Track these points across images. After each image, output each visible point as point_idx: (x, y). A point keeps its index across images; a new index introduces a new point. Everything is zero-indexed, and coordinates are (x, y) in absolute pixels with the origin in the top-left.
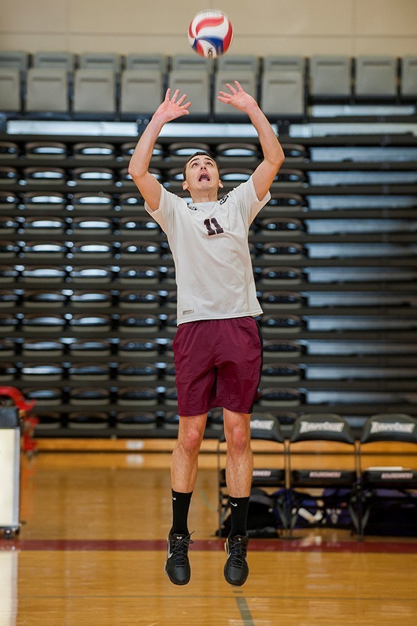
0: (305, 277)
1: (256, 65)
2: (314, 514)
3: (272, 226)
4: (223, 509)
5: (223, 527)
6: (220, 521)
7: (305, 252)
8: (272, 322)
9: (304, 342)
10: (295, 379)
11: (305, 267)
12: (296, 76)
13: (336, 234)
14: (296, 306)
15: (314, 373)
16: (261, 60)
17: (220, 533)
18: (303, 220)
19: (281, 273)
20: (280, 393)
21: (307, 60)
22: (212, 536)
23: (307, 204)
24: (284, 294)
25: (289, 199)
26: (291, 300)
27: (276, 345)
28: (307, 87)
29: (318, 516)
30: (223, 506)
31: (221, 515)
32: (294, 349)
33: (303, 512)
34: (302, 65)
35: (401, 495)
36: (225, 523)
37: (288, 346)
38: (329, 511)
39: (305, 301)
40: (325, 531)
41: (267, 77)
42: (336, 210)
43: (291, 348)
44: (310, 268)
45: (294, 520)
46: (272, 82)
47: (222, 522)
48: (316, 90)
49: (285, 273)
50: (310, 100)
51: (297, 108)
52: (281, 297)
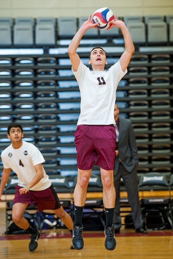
0: (58, 118)
1: (33, 22)
2: (52, 222)
3: (43, 95)
4: (8, 221)
5: (8, 230)
6: (7, 227)
7: (58, 107)
8: (44, 139)
9: (59, 148)
10: (55, 165)
11: (59, 113)
12: (51, 26)
13: (72, 98)
14: (54, 132)
15: (64, 162)
16: (35, 20)
17: (7, 233)
18: (56, 93)
19: (47, 117)
20: (48, 172)
21: (56, 20)
22: (3, 234)
23: (58, 85)
24: (49, 126)
25: (50, 83)
26: (52, 129)
27: (46, 150)
28: (56, 32)
29: (55, 223)
30: (8, 220)
31: (7, 224)
32: (54, 152)
33: (47, 221)
34: (54, 21)
35: (92, 211)
36: (9, 228)
37: (51, 150)
38: (60, 221)
39: (58, 129)
40: (58, 230)
41: (38, 27)
42: (71, 87)
43: (53, 151)
44: (60, 114)
45: (42, 225)
46: (40, 29)
47: (8, 227)
48: (61, 33)
49: (49, 117)
50: (58, 37)
51: (52, 41)
52: (47, 128)
